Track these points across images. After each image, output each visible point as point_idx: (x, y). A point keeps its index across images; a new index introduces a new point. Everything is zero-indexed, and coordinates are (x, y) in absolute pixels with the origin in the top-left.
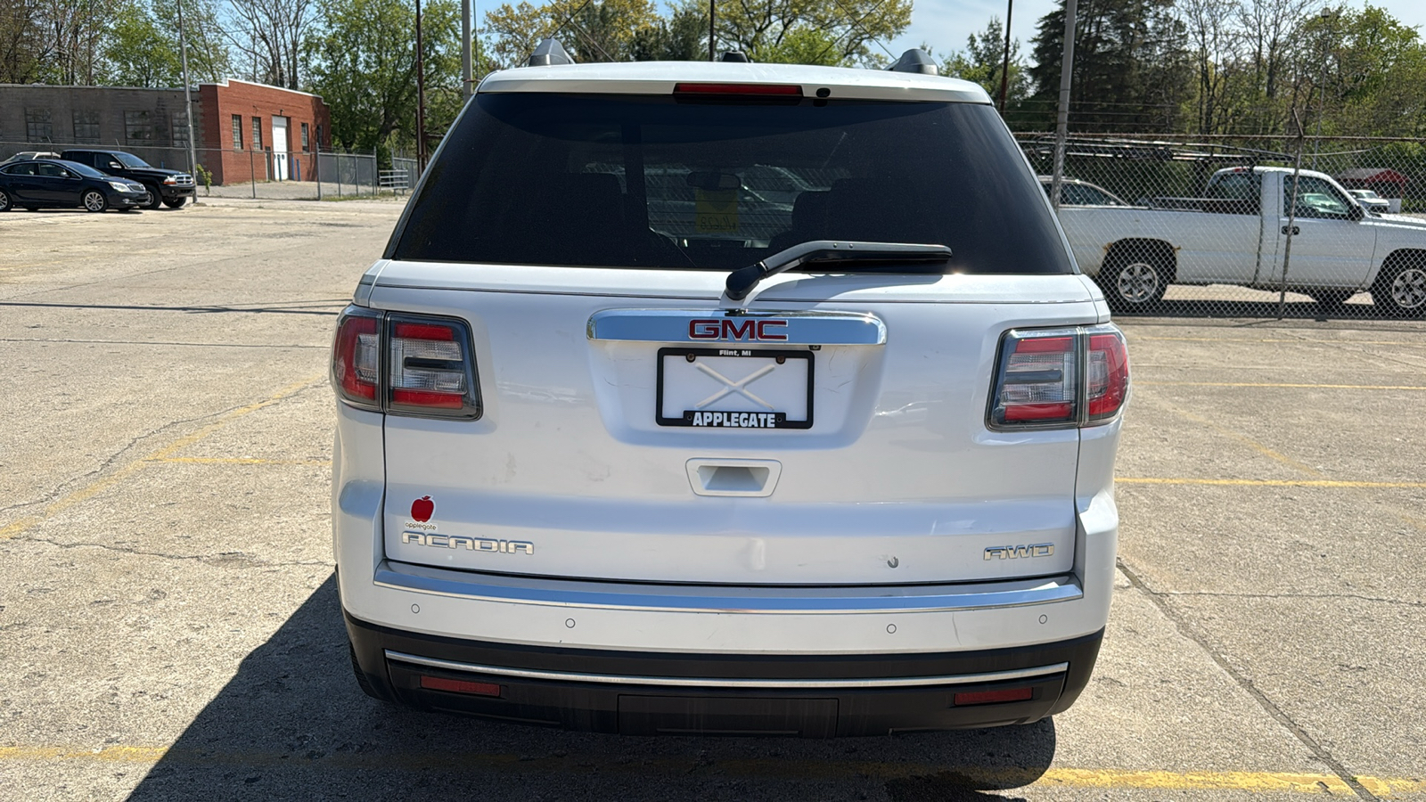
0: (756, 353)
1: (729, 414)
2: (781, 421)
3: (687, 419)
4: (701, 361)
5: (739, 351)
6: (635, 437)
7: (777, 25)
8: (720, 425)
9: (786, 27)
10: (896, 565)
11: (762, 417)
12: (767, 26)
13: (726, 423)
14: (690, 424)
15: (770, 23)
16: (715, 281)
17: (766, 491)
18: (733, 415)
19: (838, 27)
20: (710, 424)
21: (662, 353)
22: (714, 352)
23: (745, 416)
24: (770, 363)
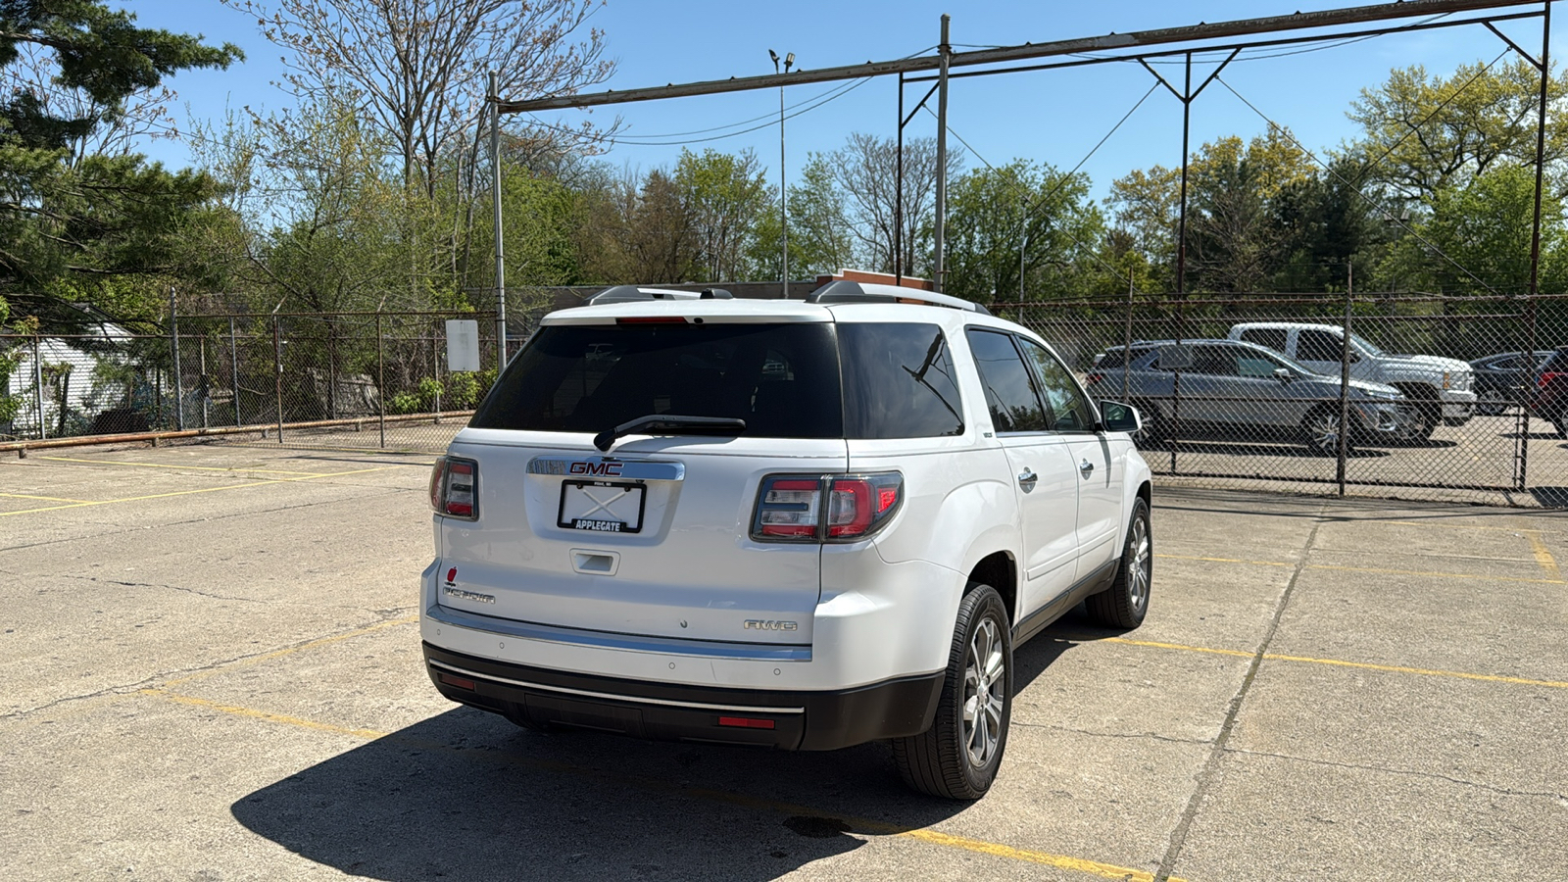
0: (614, 485)
1: (596, 522)
2: (624, 527)
3: (573, 525)
4: (586, 489)
5: (605, 483)
6: (546, 535)
7: (1471, 163)
8: (590, 528)
9: (1482, 165)
10: (685, 627)
11: (613, 524)
12: (1458, 166)
13: (593, 528)
14: (574, 527)
15: (1462, 162)
16: (588, 439)
17: (612, 571)
18: (598, 523)
19: (1558, 160)
20: (585, 528)
21: (565, 483)
22: (591, 483)
23: (604, 523)
24: (621, 491)
